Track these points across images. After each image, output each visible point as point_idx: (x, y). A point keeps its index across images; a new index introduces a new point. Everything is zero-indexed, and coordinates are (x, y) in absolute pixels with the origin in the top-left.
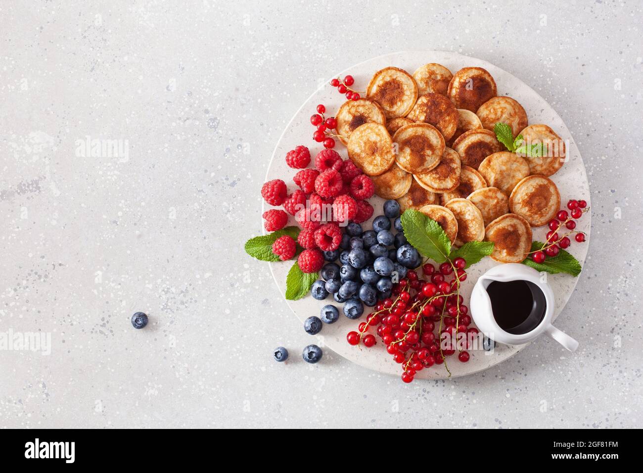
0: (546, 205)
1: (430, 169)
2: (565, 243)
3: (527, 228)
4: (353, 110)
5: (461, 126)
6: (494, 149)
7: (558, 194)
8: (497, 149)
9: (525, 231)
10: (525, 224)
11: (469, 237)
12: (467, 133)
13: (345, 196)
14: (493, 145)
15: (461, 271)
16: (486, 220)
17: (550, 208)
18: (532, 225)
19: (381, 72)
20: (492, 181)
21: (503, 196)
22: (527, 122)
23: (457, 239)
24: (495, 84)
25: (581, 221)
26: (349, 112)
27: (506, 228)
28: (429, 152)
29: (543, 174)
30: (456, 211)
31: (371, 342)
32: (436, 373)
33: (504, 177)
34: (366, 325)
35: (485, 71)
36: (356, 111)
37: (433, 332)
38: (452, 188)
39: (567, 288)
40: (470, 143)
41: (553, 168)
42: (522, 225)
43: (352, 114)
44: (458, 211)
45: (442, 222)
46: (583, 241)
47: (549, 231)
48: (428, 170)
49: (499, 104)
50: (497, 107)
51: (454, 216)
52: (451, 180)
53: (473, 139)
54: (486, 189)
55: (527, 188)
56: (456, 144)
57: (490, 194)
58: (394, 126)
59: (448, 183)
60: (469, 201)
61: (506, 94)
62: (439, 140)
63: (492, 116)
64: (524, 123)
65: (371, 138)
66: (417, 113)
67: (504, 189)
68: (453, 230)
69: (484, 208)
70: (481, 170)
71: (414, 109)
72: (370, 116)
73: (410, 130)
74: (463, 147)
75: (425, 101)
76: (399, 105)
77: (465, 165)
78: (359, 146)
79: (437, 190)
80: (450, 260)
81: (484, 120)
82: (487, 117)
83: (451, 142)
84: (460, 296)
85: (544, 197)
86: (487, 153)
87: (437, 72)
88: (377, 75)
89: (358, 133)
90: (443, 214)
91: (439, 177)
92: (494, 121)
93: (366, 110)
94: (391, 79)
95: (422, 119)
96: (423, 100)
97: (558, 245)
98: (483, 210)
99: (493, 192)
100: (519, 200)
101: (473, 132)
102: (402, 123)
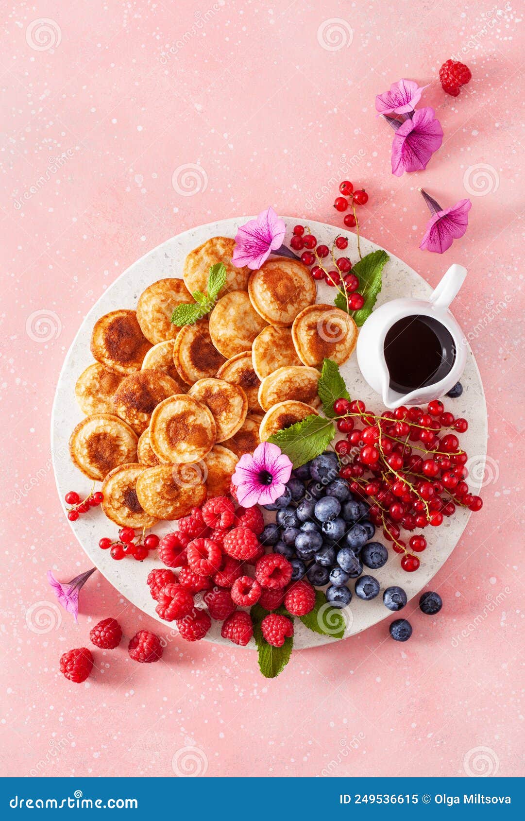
0: (290, 279)
1: (213, 420)
2: (344, 263)
3: (316, 309)
4: (117, 505)
5: (165, 368)
6: (204, 330)
7: (279, 260)
8: (204, 327)
9: (318, 313)
10: (309, 311)
11: (311, 389)
12: (176, 362)
13: (225, 540)
14: (198, 331)
15: (350, 404)
16: (294, 362)
17: (295, 274)
18: (312, 302)
19: (73, 455)
20: (245, 343)
21: (268, 333)
22: (178, 279)
23: (311, 405)
24: (120, 311)
25: (320, 238)
26: (118, 509)
27: (309, 337)
28: (191, 419)
30: (274, 399)
31: (420, 544)
33: (243, 326)
34: (397, 543)
35: (100, 322)
36: (118, 500)
37: (424, 460)
38: (243, 398)
39: (403, 273)
40: (191, 363)
42: (310, 315)
43: (121, 506)
44: (276, 396)
45: (287, 421)
46: (347, 239)
47: (324, 280)
48: (214, 424)
49: (146, 313)
50: (151, 316)
51: (281, 404)
52: (233, 397)
53: (185, 356)
54: (253, 353)
55: (264, 299)
56: (187, 379)
57: (261, 350)
58: (147, 454)
59: (237, 402)
60: (265, 379)
61: (135, 298)
62: (177, 402)
63: (161, 326)
64: (178, 285)
65: (157, 489)
66: (136, 422)
67: (258, 328)
68: (298, 408)
69: (278, 361)
70: (227, 354)
71: (130, 424)
72: (127, 483)
73: (157, 436)
74: (193, 373)
75: (123, 408)
76: (122, 443)
77: (216, 373)
78: (165, 506)
79: (241, 417)
80: (335, 418)
81: (164, 336)
82: (161, 332)
83: (184, 386)
84: (382, 416)
85: (280, 279)
86: (207, 341)
87: (88, 385)
88: (75, 462)
89: (148, 504)
90: (275, 417)
91: (226, 412)
92: (168, 325)
93: (118, 487)
94: (85, 445)
95: (146, 417)
96: (122, 410)
97: (345, 274)
98: (280, 363)
99: (259, 345)
100: (277, 313)
101: (177, 355)
102: (147, 444)
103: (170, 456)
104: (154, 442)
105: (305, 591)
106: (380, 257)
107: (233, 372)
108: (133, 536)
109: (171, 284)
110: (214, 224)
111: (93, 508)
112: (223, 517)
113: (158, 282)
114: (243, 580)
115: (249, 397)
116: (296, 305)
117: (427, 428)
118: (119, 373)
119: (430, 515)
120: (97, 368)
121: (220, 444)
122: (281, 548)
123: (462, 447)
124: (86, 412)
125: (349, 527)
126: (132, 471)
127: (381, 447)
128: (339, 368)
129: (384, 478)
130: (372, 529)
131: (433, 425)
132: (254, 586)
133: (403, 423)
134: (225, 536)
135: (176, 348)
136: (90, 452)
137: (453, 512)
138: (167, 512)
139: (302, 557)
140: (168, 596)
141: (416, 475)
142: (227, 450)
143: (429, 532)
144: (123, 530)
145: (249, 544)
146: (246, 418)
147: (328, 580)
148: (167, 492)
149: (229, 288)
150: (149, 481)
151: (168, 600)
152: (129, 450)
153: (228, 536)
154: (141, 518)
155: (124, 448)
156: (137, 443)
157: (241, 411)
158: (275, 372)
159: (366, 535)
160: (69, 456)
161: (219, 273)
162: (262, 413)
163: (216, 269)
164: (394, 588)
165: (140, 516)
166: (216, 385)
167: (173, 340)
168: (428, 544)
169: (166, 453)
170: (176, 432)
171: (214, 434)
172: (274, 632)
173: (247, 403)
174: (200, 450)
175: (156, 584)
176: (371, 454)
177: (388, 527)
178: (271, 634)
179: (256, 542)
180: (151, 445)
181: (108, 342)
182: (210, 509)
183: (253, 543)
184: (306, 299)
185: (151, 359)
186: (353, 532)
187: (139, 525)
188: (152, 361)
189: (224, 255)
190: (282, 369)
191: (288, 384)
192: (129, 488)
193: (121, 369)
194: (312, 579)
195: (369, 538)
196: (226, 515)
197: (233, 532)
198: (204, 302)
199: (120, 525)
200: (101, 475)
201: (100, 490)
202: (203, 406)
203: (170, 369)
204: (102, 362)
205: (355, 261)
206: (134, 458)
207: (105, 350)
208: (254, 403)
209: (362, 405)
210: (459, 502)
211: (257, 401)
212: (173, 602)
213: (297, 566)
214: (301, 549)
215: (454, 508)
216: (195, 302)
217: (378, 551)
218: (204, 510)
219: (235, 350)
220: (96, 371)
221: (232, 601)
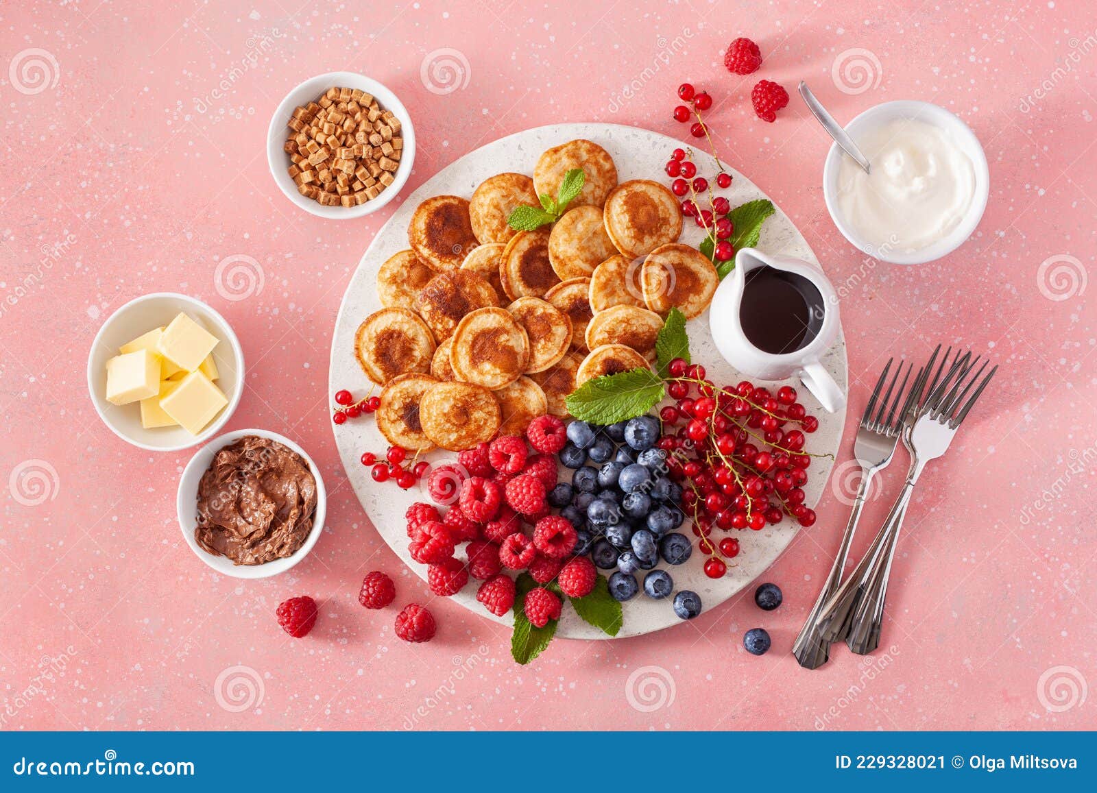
0: (655, 207)
1: (528, 345)
2: (721, 204)
3: (676, 249)
4: (393, 416)
5: (488, 274)
6: (543, 241)
7: (648, 183)
8: (544, 237)
9: (677, 253)
10: (667, 249)
11: (649, 337)
12: (501, 270)
13: (507, 485)
14: (536, 241)
15: (689, 368)
16: (637, 302)
17: (663, 203)
18: (674, 240)
19: (357, 349)
20: (586, 267)
21: (615, 261)
22: (526, 177)
23: (644, 356)
24: (452, 197)
25: (702, 168)
26: (394, 422)
28: (503, 338)
29: (611, 190)
30: (603, 338)
31: (732, 548)
32: (820, 473)
34: (705, 540)
35: (426, 203)
36: (396, 412)
37: (760, 451)
38: (568, 328)
39: (786, 233)
40: (518, 274)
41: (608, 171)
42: (667, 253)
43: (398, 420)
44: (606, 335)
45: (612, 367)
46: (731, 178)
47: (693, 219)
48: (528, 351)
49: (482, 205)
50: (486, 212)
51: (610, 346)
52: (557, 325)
53: (514, 265)
54: (593, 280)
55: (619, 222)
56: (511, 293)
57: (603, 279)
58: (443, 367)
59: (560, 331)
60: (599, 313)
61: (473, 186)
62: (492, 316)
63: (495, 224)
64: (525, 183)
65: (444, 409)
66: (439, 327)
67: (605, 254)
68: (629, 356)
69: (619, 297)
70: (563, 274)
71: (432, 328)
72: (413, 394)
73: (459, 349)
74: (519, 287)
75: (429, 307)
76: (416, 347)
77: (545, 293)
78: (449, 431)
79: (561, 351)
80: (668, 379)
81: (495, 237)
82: (493, 231)
83: (504, 299)
84: (724, 389)
85: (645, 204)
86: (543, 254)
87: (395, 271)
88: (358, 357)
89: (429, 424)
90: (600, 359)
91: (545, 340)
92: (503, 225)
93: (401, 396)
94: (375, 340)
95: (451, 323)
96: (426, 309)
97: (720, 217)
98: (620, 300)
99: (602, 272)
100: (631, 241)
101: (505, 261)
102: (445, 355)
103: (468, 375)
104: (454, 354)
105: (586, 569)
106: (765, 208)
107: (564, 296)
108: (403, 458)
109: (517, 179)
110: (583, 125)
111: (364, 415)
112: (512, 459)
113: (503, 175)
114: (517, 537)
115: (576, 330)
116: (655, 239)
117: (770, 414)
118: (433, 266)
119: (751, 514)
120: (409, 256)
121: (530, 376)
122: (570, 512)
123: (807, 449)
124: (384, 302)
125: (654, 506)
126: (421, 382)
127: (713, 423)
128: (687, 323)
129: (708, 460)
130: (680, 517)
131: (780, 413)
132: (529, 547)
133: (744, 401)
134: (509, 481)
135: (506, 252)
136: (377, 349)
137: (778, 521)
138: (449, 439)
139: (591, 529)
140: (428, 533)
141: (746, 466)
142: (535, 384)
143: (746, 537)
144: (393, 448)
145: (535, 495)
146: (566, 355)
147: (615, 564)
148: (456, 416)
149: (583, 201)
150: (437, 397)
151: (426, 538)
152: (423, 357)
153: (513, 481)
154: (417, 440)
155: (418, 354)
156: (433, 353)
157: (562, 343)
158: (613, 308)
159: (671, 520)
160: (352, 349)
161: (576, 180)
162: (585, 352)
163: (574, 174)
164: (689, 593)
165: (417, 436)
166: (541, 308)
167: (503, 244)
168: (740, 552)
169: (465, 371)
170: (482, 349)
171: (525, 362)
172: (538, 608)
173: (571, 336)
174: (505, 376)
175: (415, 520)
176: (699, 429)
177: (699, 519)
178: (533, 610)
179: (543, 494)
180: (450, 357)
181: (430, 229)
182: (499, 447)
183: (539, 495)
184: (668, 234)
185: (475, 259)
186: (658, 512)
187: (413, 447)
188: (475, 262)
189: (587, 161)
190: (621, 306)
191: (624, 325)
192: (412, 401)
193: (436, 262)
194: (597, 557)
195: (674, 527)
196: (516, 457)
197: (520, 478)
198: (550, 208)
199: (391, 442)
200: (383, 378)
201: (378, 396)
202: (521, 327)
203: (492, 275)
204: (417, 250)
205: (734, 206)
206: (426, 370)
207: (424, 236)
208: (580, 339)
209: (703, 372)
210: (788, 510)
211: (584, 337)
212: (431, 542)
213: (583, 538)
214: (593, 517)
215: (781, 518)
216: (541, 207)
217: (681, 543)
218: (493, 447)
219: (572, 272)
220: (408, 258)
221: (499, 558)
